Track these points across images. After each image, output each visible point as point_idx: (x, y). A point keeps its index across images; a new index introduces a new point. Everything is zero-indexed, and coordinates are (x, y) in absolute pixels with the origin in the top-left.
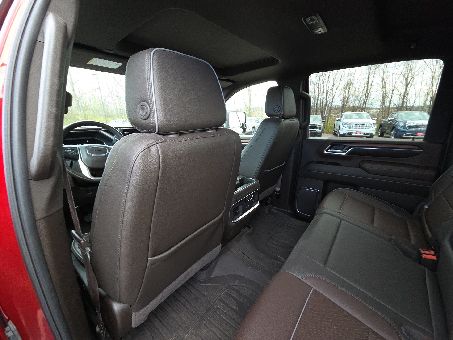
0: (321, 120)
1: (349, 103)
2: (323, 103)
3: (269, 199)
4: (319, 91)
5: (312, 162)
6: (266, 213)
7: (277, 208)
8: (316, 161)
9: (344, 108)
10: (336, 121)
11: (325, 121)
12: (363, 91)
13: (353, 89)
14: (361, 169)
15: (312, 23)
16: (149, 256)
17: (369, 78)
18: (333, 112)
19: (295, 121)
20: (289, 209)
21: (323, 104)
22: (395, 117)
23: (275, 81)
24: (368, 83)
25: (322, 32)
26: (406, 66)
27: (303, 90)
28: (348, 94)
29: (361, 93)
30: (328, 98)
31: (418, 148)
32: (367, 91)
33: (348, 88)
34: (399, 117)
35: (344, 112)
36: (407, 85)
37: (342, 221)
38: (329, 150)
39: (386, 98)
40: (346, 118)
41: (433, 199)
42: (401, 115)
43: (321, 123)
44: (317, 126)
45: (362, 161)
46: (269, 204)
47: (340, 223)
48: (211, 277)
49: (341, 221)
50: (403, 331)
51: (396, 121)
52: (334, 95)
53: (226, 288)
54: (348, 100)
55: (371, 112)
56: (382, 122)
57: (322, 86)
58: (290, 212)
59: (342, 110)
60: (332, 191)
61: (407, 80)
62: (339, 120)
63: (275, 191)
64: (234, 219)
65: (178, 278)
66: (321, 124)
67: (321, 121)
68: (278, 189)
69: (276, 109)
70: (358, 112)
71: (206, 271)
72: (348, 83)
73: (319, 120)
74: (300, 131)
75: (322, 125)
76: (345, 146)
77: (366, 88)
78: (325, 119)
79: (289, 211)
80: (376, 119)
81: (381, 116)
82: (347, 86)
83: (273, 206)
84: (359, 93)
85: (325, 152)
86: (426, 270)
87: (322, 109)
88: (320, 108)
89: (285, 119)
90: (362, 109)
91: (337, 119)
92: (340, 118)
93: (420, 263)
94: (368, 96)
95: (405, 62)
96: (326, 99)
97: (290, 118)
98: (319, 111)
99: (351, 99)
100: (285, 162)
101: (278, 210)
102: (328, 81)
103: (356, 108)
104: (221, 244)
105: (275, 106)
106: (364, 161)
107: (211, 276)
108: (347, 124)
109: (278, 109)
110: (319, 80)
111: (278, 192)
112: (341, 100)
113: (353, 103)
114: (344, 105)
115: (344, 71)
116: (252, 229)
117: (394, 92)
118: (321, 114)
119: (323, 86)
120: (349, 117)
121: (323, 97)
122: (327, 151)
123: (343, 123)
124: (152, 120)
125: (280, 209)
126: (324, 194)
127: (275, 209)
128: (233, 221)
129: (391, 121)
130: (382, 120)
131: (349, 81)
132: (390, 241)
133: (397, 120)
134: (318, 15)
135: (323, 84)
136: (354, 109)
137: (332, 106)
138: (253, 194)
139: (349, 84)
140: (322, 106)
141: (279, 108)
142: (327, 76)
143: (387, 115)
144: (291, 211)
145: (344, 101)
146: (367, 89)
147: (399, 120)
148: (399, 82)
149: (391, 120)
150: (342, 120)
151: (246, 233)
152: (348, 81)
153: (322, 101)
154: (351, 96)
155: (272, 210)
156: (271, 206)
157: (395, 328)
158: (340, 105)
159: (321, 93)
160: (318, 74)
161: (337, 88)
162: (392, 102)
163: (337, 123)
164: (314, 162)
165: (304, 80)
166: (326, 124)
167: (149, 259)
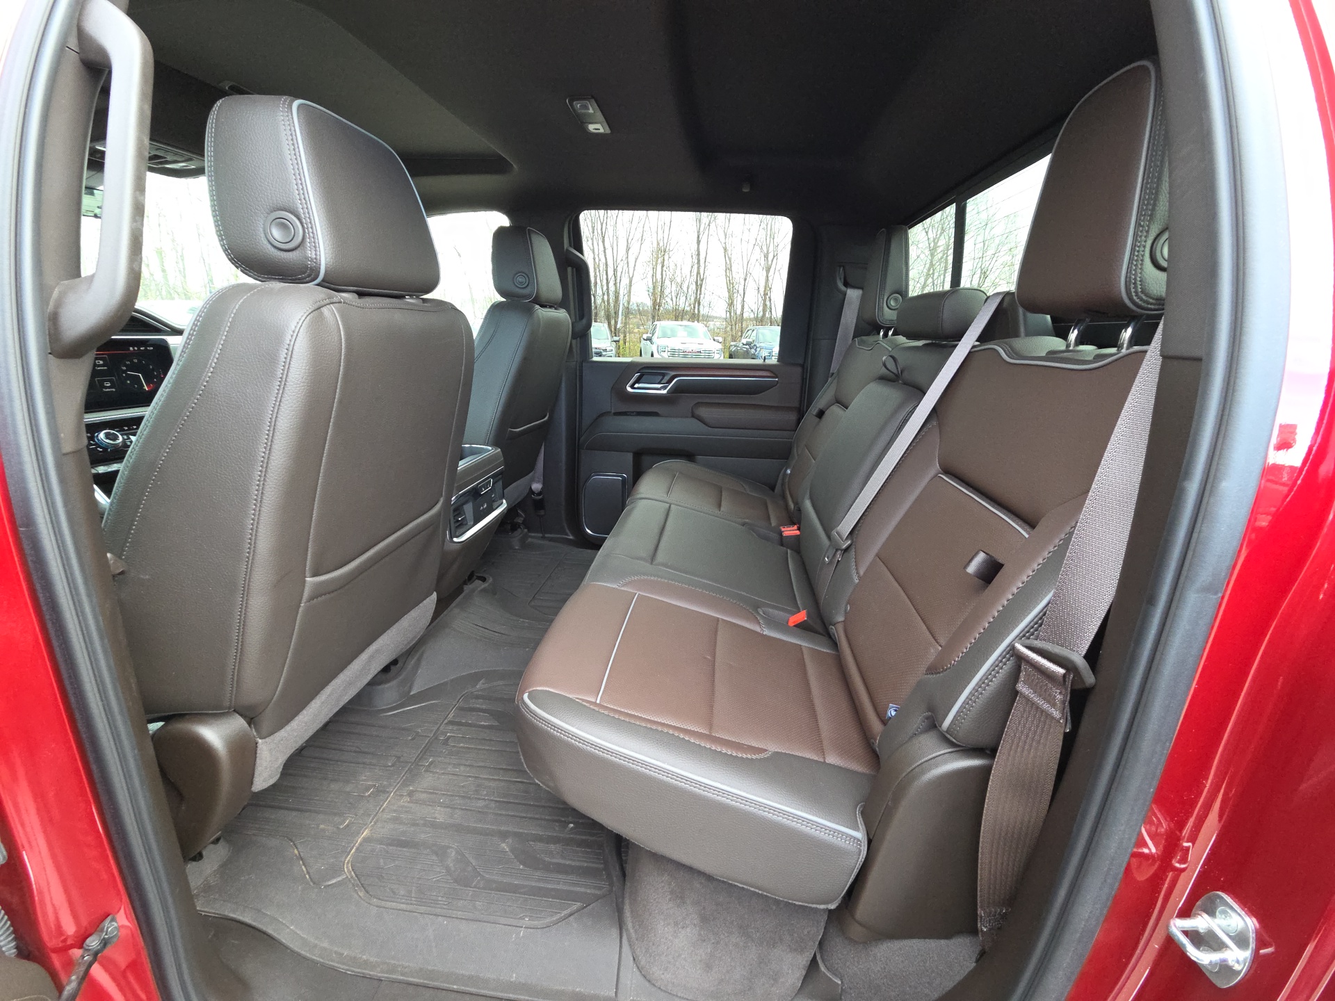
0: (610, 337)
1: (666, 298)
2: (608, 292)
3: (518, 515)
4: (597, 260)
5: (607, 413)
6: (517, 548)
7: (541, 535)
8: (613, 411)
9: (656, 312)
10: (643, 342)
11: (618, 341)
12: (691, 272)
13: (672, 266)
14: (694, 421)
15: (583, 111)
16: (307, 574)
17: (699, 242)
18: (634, 320)
19: (562, 314)
20: (568, 531)
21: (608, 295)
22: (754, 338)
23: (504, 213)
24: (698, 255)
25: (602, 131)
26: (763, 225)
27: (570, 246)
28: (662, 275)
29: (688, 277)
30: (618, 281)
31: (772, 375)
32: (698, 273)
33: (660, 261)
34: (761, 337)
35: (658, 320)
36: (768, 270)
37: (672, 506)
38: (636, 386)
39: (735, 295)
40: (665, 336)
41: (797, 457)
42: (763, 334)
43: (609, 345)
44: (601, 352)
45: (695, 405)
46: (519, 527)
47: (669, 510)
48: (412, 693)
49: (670, 507)
50: (761, 613)
51: (755, 345)
52: (631, 276)
53: (458, 702)
54: (662, 292)
55: (711, 324)
56: (733, 349)
57: (602, 248)
58: (571, 537)
59: (652, 314)
60: (651, 467)
61: (766, 256)
62: (649, 339)
63: (531, 492)
64: (457, 534)
65: (351, 666)
66: (611, 348)
67: (610, 340)
68: (537, 487)
69: (520, 280)
70: (685, 323)
71: (397, 680)
72: (659, 249)
73: (605, 337)
74: (574, 342)
75: (612, 350)
76: (664, 375)
77: (696, 266)
78: (619, 336)
79: (567, 535)
80: (721, 339)
81: (730, 336)
82: (658, 255)
83: (529, 531)
84: (684, 276)
85: (629, 389)
86: (789, 551)
87: (608, 309)
88: (603, 308)
89: (542, 306)
90: (695, 317)
91: (645, 336)
92: (651, 335)
93: (782, 545)
94: (701, 285)
95: (761, 216)
96: (615, 284)
97: (551, 307)
98: (602, 313)
99: (670, 289)
100: (548, 416)
101: (543, 538)
102: (615, 237)
103: (681, 314)
104: (435, 593)
105: (517, 274)
106: (698, 404)
107: (410, 691)
108: (666, 351)
109: (524, 280)
110: (593, 230)
111: (539, 494)
112: (648, 291)
113: (674, 299)
114: (656, 305)
115: (647, 216)
116: (490, 580)
117: (747, 281)
118: (606, 321)
119: (604, 248)
120: (669, 333)
121: (607, 280)
122: (632, 387)
123: (658, 347)
124: (310, 254)
125: (546, 535)
126: (637, 474)
127: (534, 538)
128: (455, 540)
129: (747, 347)
130: (732, 343)
131: (661, 244)
132: (743, 524)
133: (758, 346)
134: (593, 100)
135: (603, 242)
136: (678, 315)
137: (631, 304)
138: (492, 477)
139: (661, 252)
140: (608, 300)
141: (527, 279)
142: (611, 222)
143: (740, 334)
144: (573, 534)
145: (654, 294)
146: (698, 268)
147: (762, 345)
148: (753, 261)
149: (748, 344)
150: (655, 339)
151: (479, 589)
152: (658, 244)
153: (605, 288)
154: (667, 283)
155: (530, 540)
156: (526, 530)
157: (751, 610)
158: (648, 303)
159: (602, 267)
160: (589, 215)
161: (636, 259)
162: (746, 306)
163: (645, 349)
164: (610, 412)
165: (569, 224)
166: (621, 348)
167: (307, 579)
